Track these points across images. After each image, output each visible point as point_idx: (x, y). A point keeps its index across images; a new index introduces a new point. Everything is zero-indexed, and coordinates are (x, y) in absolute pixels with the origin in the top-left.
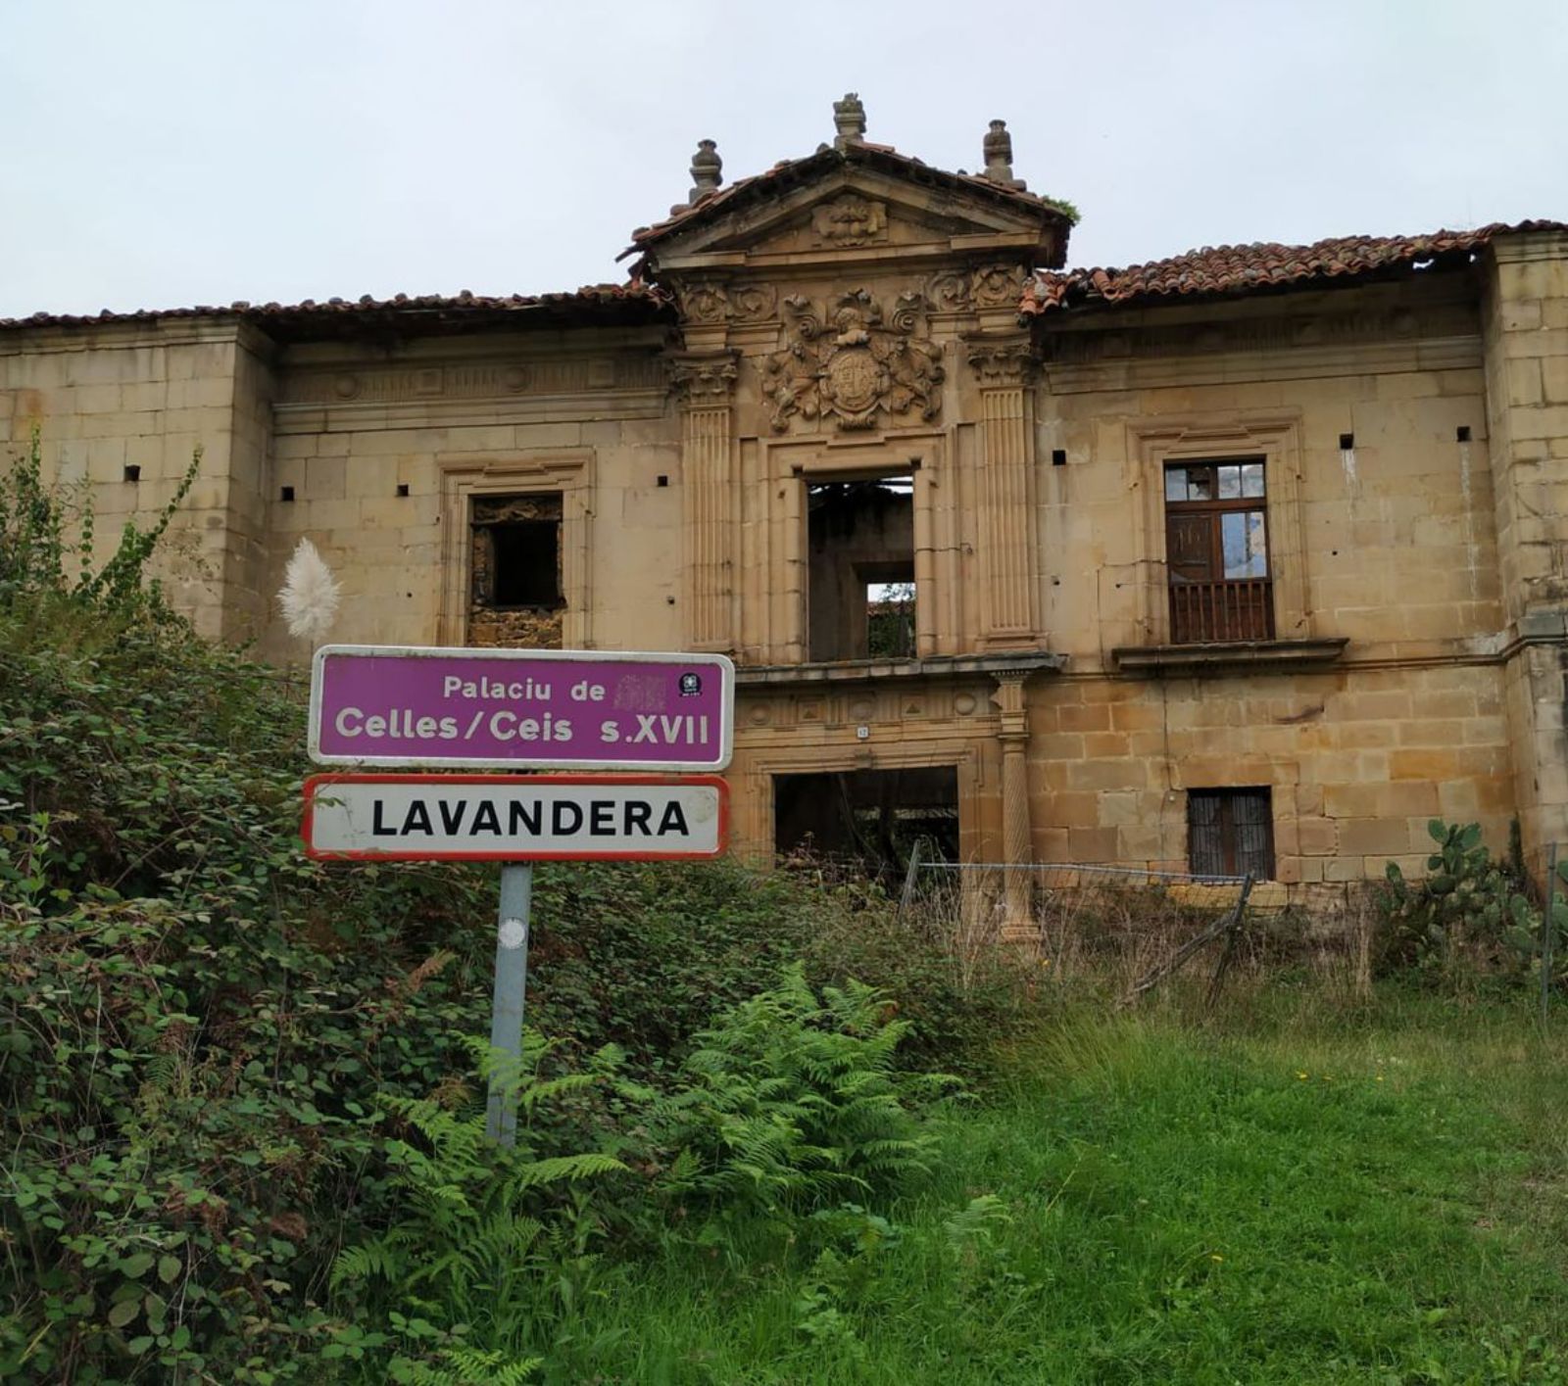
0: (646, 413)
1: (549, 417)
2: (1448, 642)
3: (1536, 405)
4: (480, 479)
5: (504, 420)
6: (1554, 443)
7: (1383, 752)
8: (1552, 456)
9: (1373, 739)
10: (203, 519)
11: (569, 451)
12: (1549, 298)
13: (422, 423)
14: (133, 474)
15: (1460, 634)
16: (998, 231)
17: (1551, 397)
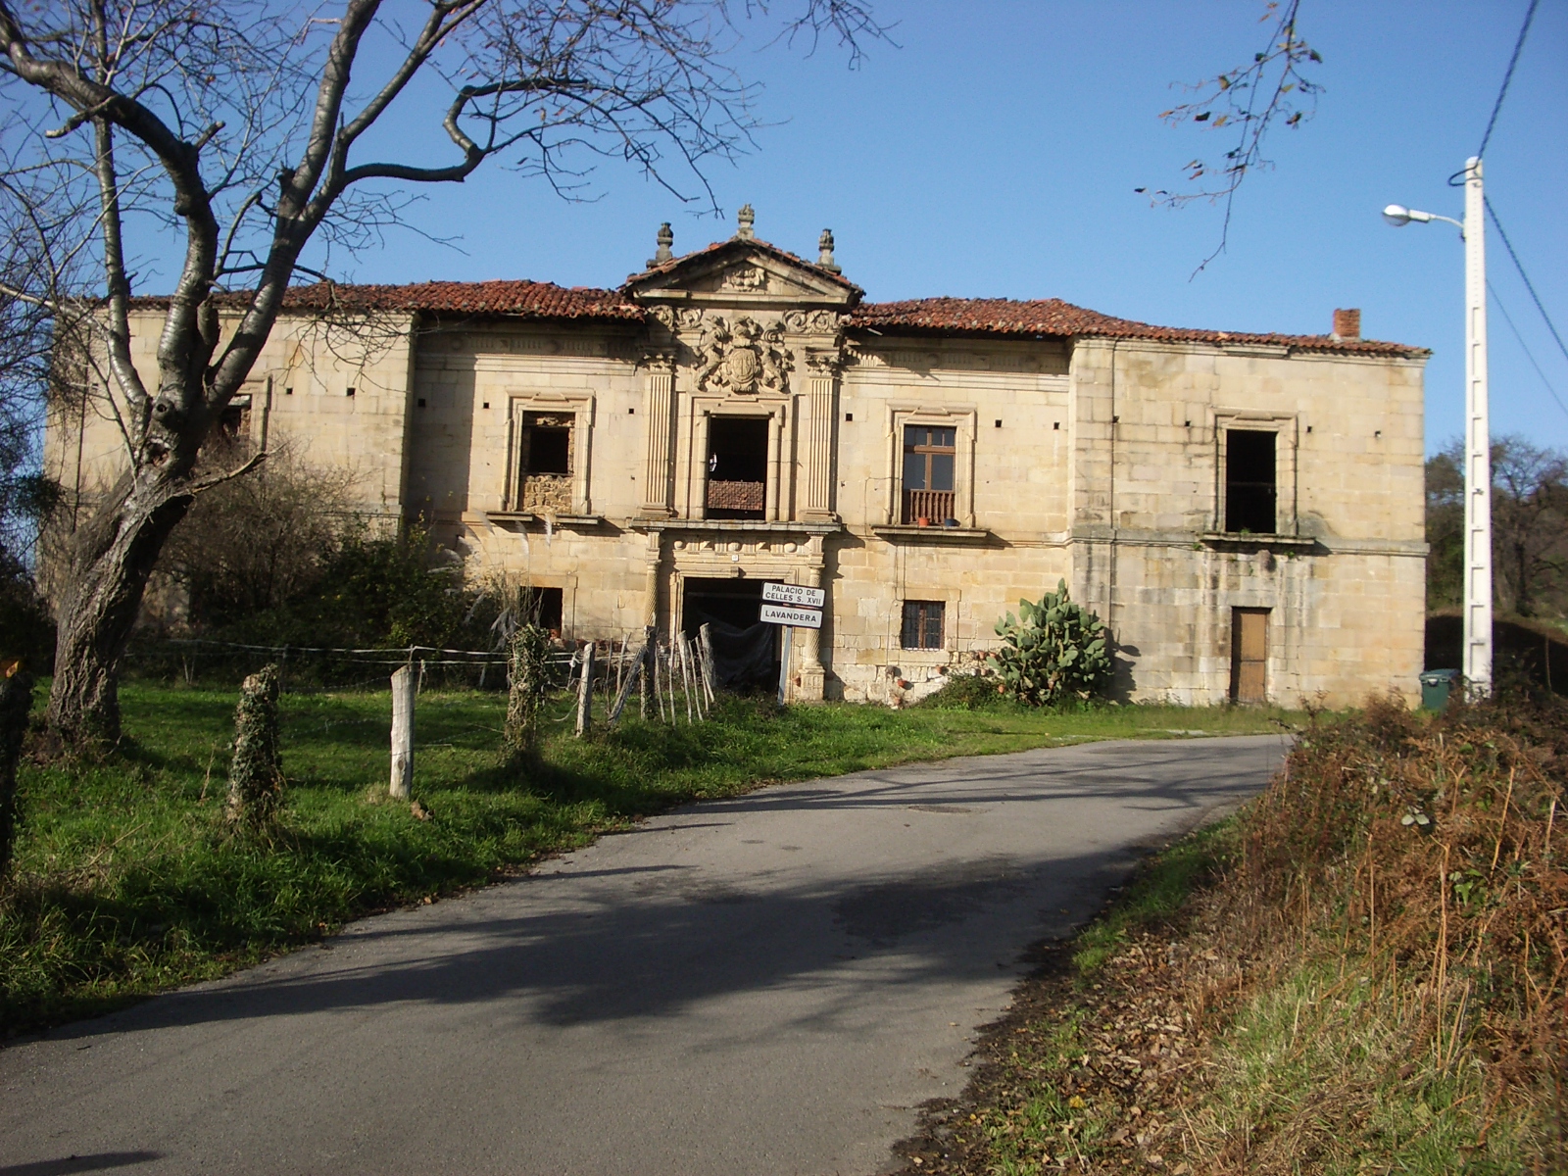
0: (624, 373)
1: (570, 371)
2: (1039, 533)
3: (1088, 422)
4: (530, 402)
5: (544, 370)
6: (1095, 442)
7: (1003, 587)
8: (1093, 448)
9: (998, 580)
10: (391, 419)
11: (581, 391)
12: (1099, 368)
13: (500, 368)
14: (351, 392)
15: (1046, 529)
16: (825, 294)
17: (1095, 418)
